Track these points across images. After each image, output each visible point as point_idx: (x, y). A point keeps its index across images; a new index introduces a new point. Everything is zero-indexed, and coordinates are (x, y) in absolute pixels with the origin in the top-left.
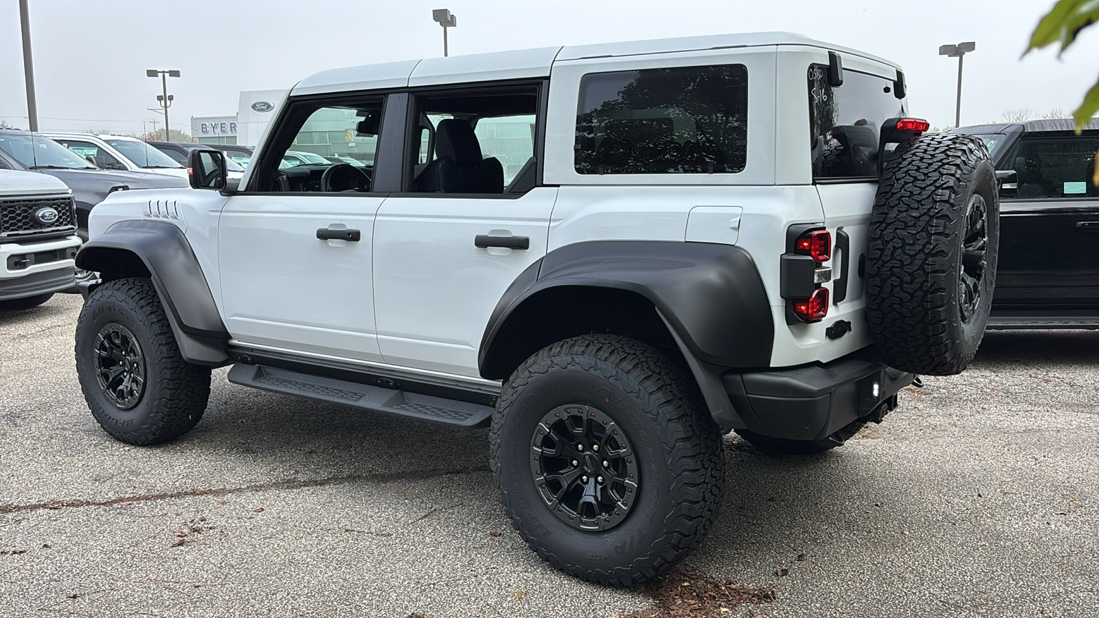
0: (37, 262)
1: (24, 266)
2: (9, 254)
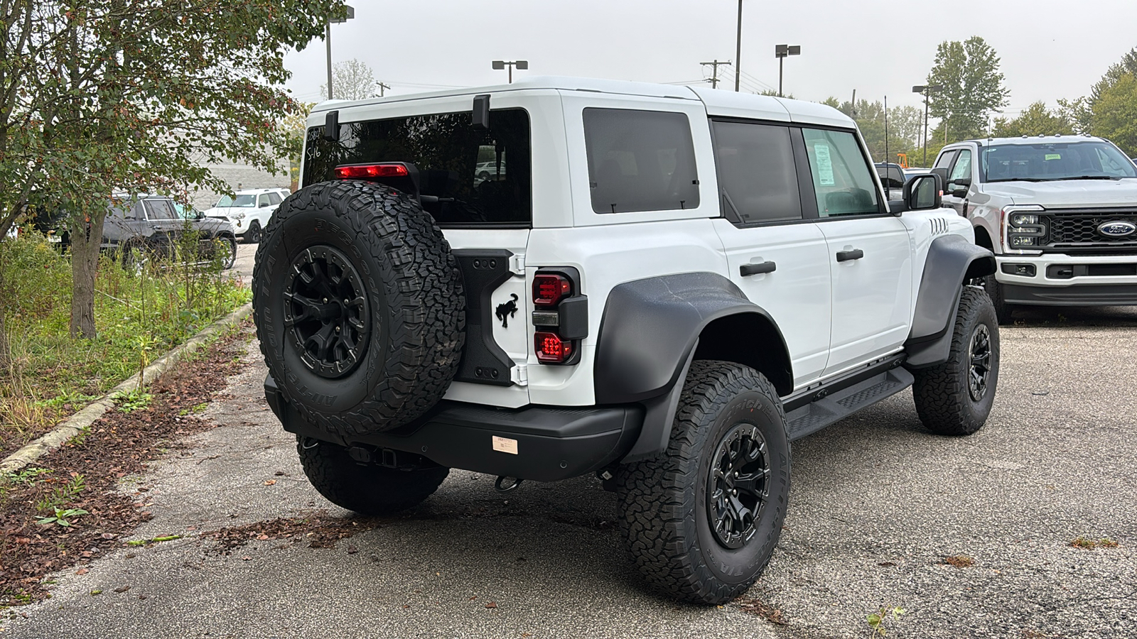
2: (1049, 264)
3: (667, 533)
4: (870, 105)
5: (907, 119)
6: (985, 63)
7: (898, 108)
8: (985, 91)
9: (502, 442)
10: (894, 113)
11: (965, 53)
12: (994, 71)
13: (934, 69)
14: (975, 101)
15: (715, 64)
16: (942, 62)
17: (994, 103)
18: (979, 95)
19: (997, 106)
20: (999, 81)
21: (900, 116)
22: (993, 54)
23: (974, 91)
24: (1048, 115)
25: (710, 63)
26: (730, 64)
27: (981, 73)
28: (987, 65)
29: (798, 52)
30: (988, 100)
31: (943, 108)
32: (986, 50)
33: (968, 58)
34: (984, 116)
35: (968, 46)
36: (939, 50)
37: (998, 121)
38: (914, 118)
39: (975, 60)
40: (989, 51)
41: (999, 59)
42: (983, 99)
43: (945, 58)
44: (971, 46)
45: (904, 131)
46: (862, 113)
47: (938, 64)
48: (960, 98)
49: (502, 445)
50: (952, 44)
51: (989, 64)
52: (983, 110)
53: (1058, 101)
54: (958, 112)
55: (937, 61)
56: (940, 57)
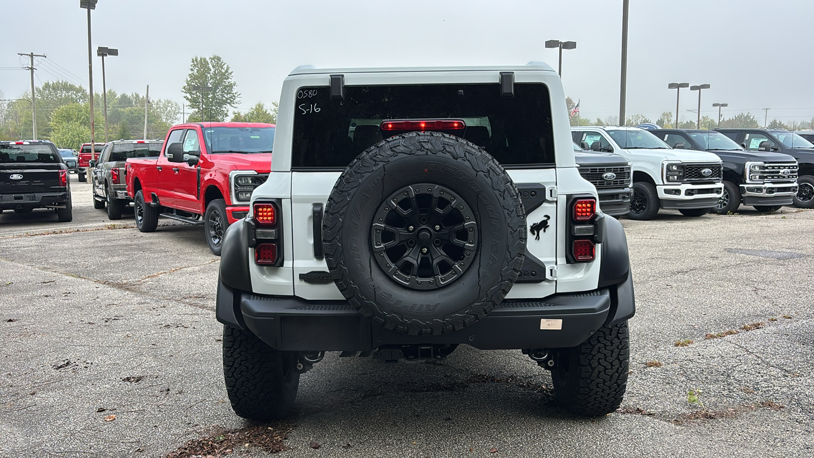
0: (698, 193)
1: (692, 194)
2: (686, 189)
3: (622, 369)
4: (141, 97)
5: (167, 109)
6: (223, 74)
7: (160, 101)
8: (225, 93)
9: (549, 323)
10: (157, 104)
11: (210, 66)
12: (230, 80)
13: (190, 75)
14: (219, 99)
15: (32, 55)
16: (195, 71)
17: (231, 101)
18: (221, 95)
19: (234, 103)
20: (234, 87)
21: (162, 106)
22: (228, 69)
23: (218, 92)
24: (266, 111)
25: (27, 55)
26: (45, 57)
27: (222, 80)
28: (225, 75)
29: (117, 54)
30: (227, 99)
31: (198, 102)
32: (224, 65)
33: (213, 70)
34: (226, 110)
35: (212, 61)
36: (193, 62)
37: (236, 113)
38: (171, 108)
39: (217, 72)
40: (225, 66)
41: (232, 72)
42: (224, 98)
43: (197, 68)
44: (213, 61)
45: (165, 117)
46: (136, 103)
47: (193, 72)
48: (209, 96)
49: (549, 325)
50: (201, 59)
51: (225, 76)
52: (224, 106)
53: (273, 103)
54: (208, 106)
55: (192, 70)
56: (193, 67)
